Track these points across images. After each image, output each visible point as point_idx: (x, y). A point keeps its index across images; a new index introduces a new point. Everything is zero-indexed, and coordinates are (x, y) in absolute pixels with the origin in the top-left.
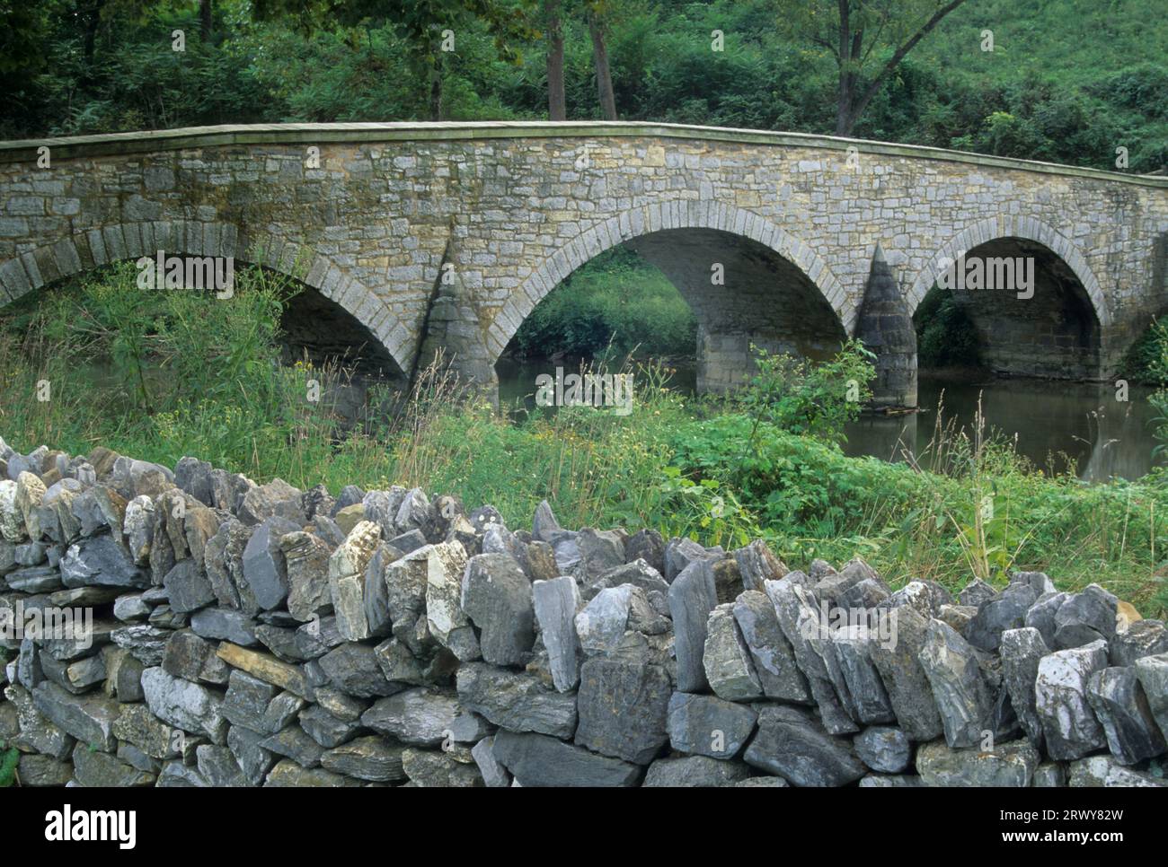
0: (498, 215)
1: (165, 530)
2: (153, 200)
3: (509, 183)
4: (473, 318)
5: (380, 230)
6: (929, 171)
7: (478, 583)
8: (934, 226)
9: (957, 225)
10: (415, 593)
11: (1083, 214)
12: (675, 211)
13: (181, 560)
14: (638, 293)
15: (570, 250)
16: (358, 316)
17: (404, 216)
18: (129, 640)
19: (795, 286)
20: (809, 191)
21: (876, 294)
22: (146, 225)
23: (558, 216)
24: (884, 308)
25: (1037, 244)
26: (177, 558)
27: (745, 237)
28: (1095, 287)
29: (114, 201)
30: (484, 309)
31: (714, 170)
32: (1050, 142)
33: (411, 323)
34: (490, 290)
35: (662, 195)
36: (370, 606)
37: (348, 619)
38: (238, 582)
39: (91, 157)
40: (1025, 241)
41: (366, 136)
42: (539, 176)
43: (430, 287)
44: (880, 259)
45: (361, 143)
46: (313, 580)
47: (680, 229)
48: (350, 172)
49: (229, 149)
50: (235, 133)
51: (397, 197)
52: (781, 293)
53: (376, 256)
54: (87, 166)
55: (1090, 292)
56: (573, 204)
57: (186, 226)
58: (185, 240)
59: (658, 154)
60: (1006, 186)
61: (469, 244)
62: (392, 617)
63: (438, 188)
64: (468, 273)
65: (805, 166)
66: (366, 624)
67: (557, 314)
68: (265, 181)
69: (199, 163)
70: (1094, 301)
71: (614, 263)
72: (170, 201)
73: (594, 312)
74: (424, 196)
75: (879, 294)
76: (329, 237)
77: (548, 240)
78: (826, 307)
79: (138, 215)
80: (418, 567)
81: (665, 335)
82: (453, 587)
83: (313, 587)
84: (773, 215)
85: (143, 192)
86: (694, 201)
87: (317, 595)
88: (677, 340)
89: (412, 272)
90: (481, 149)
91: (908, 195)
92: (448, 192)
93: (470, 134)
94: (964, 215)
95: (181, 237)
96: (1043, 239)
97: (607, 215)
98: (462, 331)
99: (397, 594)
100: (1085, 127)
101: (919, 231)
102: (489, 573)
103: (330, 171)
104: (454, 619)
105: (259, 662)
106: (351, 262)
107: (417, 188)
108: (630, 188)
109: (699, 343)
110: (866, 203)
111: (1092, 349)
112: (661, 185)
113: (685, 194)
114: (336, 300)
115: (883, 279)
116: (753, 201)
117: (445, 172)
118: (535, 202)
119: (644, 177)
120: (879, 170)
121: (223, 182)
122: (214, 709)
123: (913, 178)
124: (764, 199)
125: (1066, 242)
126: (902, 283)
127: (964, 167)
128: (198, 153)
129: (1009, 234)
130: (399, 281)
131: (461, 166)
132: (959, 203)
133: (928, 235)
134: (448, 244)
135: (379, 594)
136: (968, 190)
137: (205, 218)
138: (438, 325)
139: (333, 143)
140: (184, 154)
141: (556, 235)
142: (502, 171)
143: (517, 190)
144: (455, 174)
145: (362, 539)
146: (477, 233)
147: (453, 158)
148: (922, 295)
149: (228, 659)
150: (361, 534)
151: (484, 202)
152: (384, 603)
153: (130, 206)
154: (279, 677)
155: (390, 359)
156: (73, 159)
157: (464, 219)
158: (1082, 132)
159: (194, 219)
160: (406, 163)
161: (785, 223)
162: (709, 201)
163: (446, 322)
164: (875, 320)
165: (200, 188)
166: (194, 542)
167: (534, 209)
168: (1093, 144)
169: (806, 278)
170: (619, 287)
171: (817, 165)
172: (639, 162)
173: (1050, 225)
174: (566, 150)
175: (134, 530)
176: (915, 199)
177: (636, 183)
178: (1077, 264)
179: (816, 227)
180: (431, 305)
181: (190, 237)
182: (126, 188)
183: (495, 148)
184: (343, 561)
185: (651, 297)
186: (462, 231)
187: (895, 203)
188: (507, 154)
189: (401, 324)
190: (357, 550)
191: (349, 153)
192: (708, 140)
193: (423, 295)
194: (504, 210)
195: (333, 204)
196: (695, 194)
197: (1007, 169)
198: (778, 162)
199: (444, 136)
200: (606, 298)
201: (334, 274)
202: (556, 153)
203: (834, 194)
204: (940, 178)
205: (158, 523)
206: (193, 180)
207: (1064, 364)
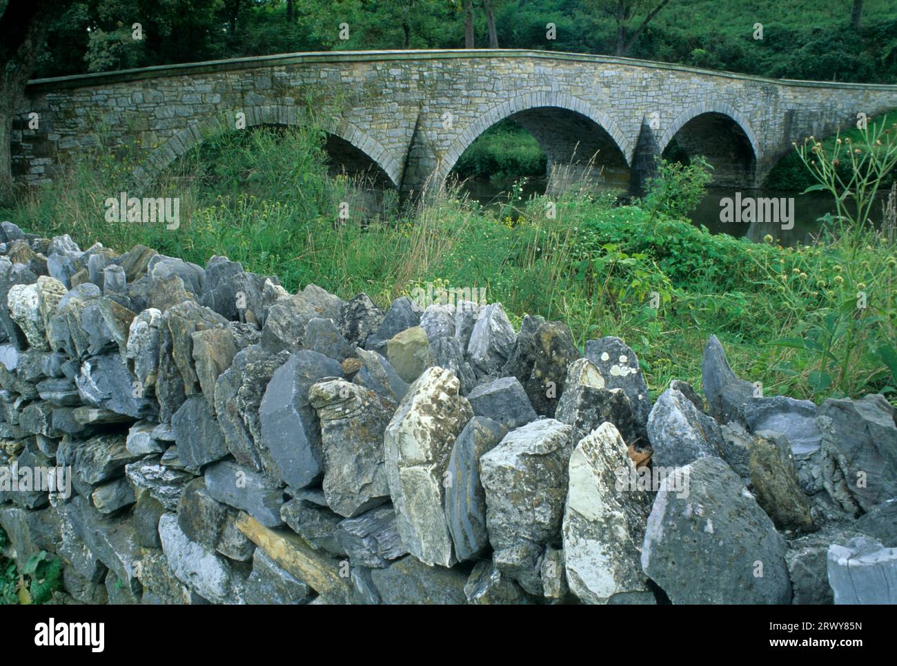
0: (445, 100)
1: (171, 357)
2: (260, 94)
3: (450, 83)
4: (432, 156)
5: (382, 109)
6: (671, 76)
7: (684, 531)
8: (673, 106)
9: (685, 105)
10: (540, 518)
11: (749, 100)
12: (539, 98)
13: (190, 396)
14: (513, 145)
15: (483, 119)
16: (372, 156)
17: (395, 101)
18: (142, 480)
19: (600, 138)
20: (609, 87)
21: (643, 143)
22: (257, 108)
23: (477, 101)
24: (647, 150)
25: (726, 115)
26: (187, 392)
27: (575, 112)
28: (754, 139)
29: (239, 95)
30: (438, 151)
31: (559, 75)
32: (724, 65)
33: (400, 159)
34: (441, 141)
35: (532, 89)
36: (456, 523)
37: (418, 529)
38: (256, 441)
39: (226, 71)
40: (719, 114)
41: (374, 58)
42: (466, 79)
43: (410, 139)
44: (646, 124)
45: (372, 61)
46: (359, 457)
47: (542, 108)
48: (366, 77)
49: (300, 65)
50: (303, 56)
51: (391, 91)
52: (593, 142)
53: (381, 123)
54: (224, 76)
55: (751, 141)
56: (485, 94)
57: (278, 109)
58: (278, 116)
59: (530, 66)
60: (710, 85)
61: (430, 116)
62: (493, 541)
63: (413, 85)
64: (429, 132)
65: (607, 73)
66: (448, 546)
67: (471, 156)
68: (320, 83)
69: (284, 74)
70: (753, 146)
71: (499, 130)
72: (269, 95)
73: (491, 155)
74: (406, 90)
75: (645, 142)
76: (355, 113)
77: (472, 113)
78: (617, 149)
79: (252, 103)
80: (539, 466)
81: (527, 166)
82: (620, 522)
83: (360, 469)
84: (590, 100)
85: (255, 89)
86: (549, 92)
87: (366, 481)
88: (534, 169)
89: (400, 132)
90: (435, 64)
91: (660, 89)
92: (418, 88)
93: (429, 56)
94: (688, 100)
95: (275, 114)
96: (728, 113)
97: (503, 100)
98: (427, 163)
99: (503, 511)
100: (742, 57)
101: (666, 109)
102: (707, 512)
103: (355, 77)
104: (620, 577)
105: (288, 553)
106: (367, 127)
107: (402, 86)
108: (515, 86)
109: (548, 169)
110: (638, 94)
111: (751, 171)
112: (531, 84)
113: (544, 88)
114: (359, 148)
115: (647, 134)
116: (580, 92)
117: (417, 77)
118: (465, 93)
119: (523, 79)
120: (646, 76)
121: (297, 84)
122: (236, 590)
123: (663, 80)
124: (586, 91)
125: (740, 114)
126: (657, 136)
127: (690, 74)
128: (283, 68)
129: (711, 110)
130: (393, 137)
131: (425, 74)
132: (686, 94)
133: (670, 111)
134: (419, 116)
135: (471, 506)
136: (691, 86)
137: (288, 104)
138: (414, 160)
139: (356, 62)
140: (276, 69)
141: (476, 111)
142: (447, 76)
143: (455, 87)
144: (422, 77)
145: (435, 399)
146: (434, 110)
147: (421, 69)
148: (667, 143)
149: (250, 535)
150: (432, 391)
151: (438, 93)
152: (480, 519)
153: (247, 98)
154: (316, 580)
155: (389, 179)
156: (215, 72)
157: (427, 102)
158: (740, 59)
159: (282, 105)
160: (395, 72)
161: (597, 104)
162: (557, 92)
163: (418, 158)
164: (643, 156)
165: (285, 87)
166: (204, 374)
167: (464, 97)
168: (747, 65)
169: (607, 134)
170: (503, 141)
171: (613, 73)
172: (520, 71)
173: (733, 106)
174: (481, 64)
175: (139, 353)
176: (664, 92)
177: (519, 82)
178: (745, 126)
179: (613, 106)
180: (410, 149)
181: (280, 115)
182: (245, 88)
183: (443, 64)
184: (407, 439)
185: (520, 146)
186: (426, 109)
187: (653, 94)
188: (450, 67)
189: (394, 160)
190: (427, 420)
191: (365, 67)
192: (556, 59)
193: (406, 144)
194: (448, 97)
195: (357, 95)
196: (549, 89)
197: (711, 75)
198: (593, 71)
199: (416, 57)
200: (497, 147)
201: (358, 134)
202: (476, 66)
203: (622, 88)
204: (677, 80)
205: (163, 347)
206: (281, 83)
207: (736, 179)
